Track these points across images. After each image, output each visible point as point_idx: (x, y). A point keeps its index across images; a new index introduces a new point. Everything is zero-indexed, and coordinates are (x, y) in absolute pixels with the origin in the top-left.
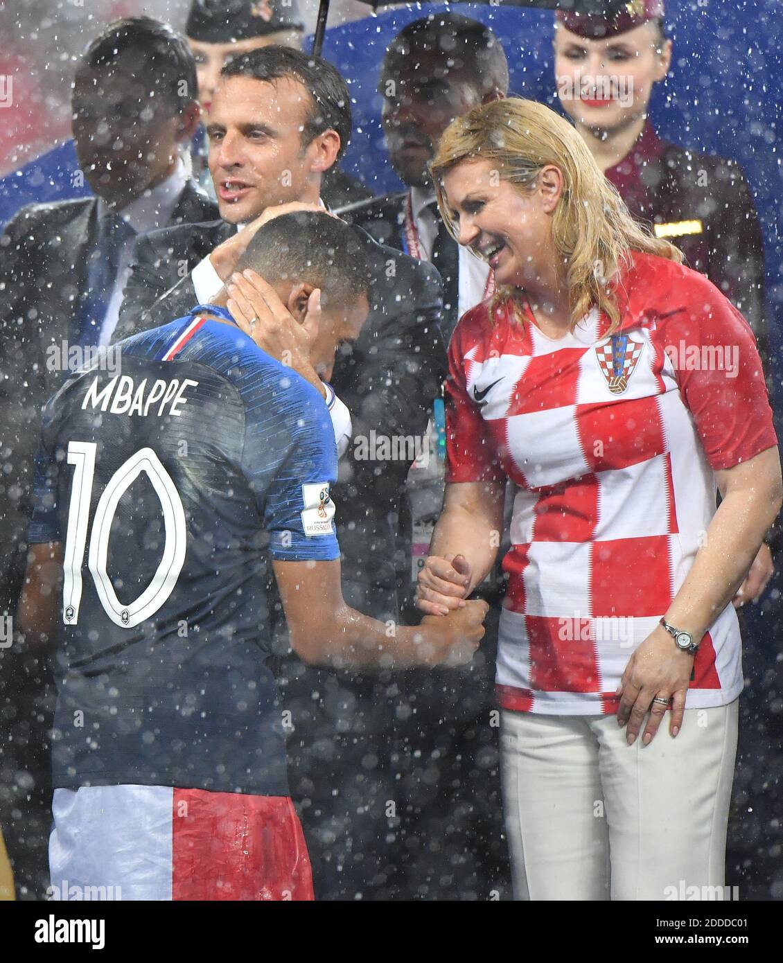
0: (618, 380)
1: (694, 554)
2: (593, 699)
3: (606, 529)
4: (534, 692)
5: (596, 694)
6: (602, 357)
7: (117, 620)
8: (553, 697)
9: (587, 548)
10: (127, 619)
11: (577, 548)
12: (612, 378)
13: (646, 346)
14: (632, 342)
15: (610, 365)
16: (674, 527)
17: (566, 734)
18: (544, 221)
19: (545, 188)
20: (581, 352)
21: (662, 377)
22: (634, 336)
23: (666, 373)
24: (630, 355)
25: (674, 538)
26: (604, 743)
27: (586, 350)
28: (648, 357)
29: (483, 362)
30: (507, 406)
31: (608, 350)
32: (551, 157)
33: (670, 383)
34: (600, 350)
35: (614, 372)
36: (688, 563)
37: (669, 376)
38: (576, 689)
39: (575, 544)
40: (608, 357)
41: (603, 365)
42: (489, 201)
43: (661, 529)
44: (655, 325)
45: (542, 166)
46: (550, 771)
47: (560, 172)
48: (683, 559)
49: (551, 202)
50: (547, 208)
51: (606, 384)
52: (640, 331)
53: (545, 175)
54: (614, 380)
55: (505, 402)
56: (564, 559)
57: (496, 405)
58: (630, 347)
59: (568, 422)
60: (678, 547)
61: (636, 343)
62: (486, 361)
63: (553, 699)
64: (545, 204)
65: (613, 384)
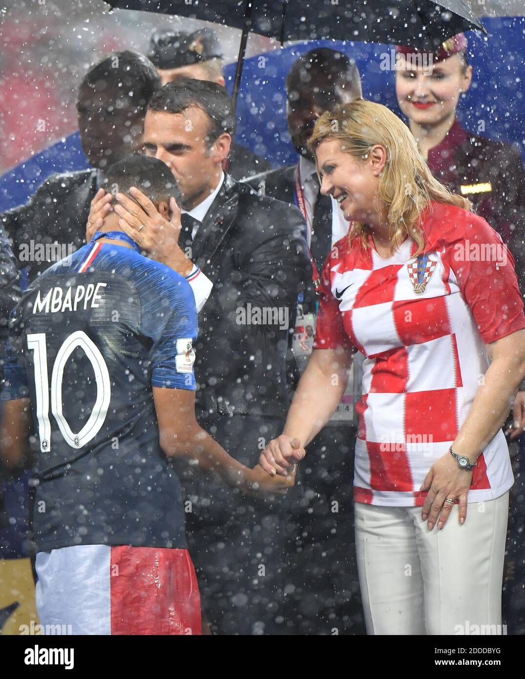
0: (420, 286)
1: (472, 401)
2: (409, 496)
3: (413, 384)
4: (374, 491)
5: (410, 493)
6: (411, 271)
7: (72, 444)
8: (385, 495)
9: (403, 397)
10: (78, 442)
11: (396, 397)
12: (416, 284)
13: (439, 263)
14: (430, 261)
15: (415, 275)
16: (459, 383)
17: (392, 519)
18: (373, 181)
19: (375, 159)
20: (399, 267)
21: (449, 284)
22: (432, 257)
23: (452, 282)
24: (428, 270)
25: (459, 390)
26: (417, 525)
27: (402, 266)
28: (440, 270)
29: (343, 274)
30: (353, 302)
31: (415, 266)
32: (379, 140)
33: (454, 288)
34: (410, 266)
35: (418, 281)
36: (468, 407)
37: (454, 283)
38: (398, 489)
39: (395, 394)
40: (415, 271)
41: (411, 276)
42: (337, 166)
43: (451, 384)
44: (445, 250)
45: (372, 145)
46: (385, 543)
47: (384, 149)
48: (465, 404)
49: (378, 169)
50: (376, 173)
51: (412, 288)
52: (435, 254)
53: (374, 151)
54: (417, 286)
55: (351, 300)
56: (388, 404)
57: (348, 302)
58: (429, 264)
59: (387, 313)
60: (462, 396)
61: (432, 262)
62: (344, 273)
63: (385, 496)
64: (374, 170)
65: (416, 288)
